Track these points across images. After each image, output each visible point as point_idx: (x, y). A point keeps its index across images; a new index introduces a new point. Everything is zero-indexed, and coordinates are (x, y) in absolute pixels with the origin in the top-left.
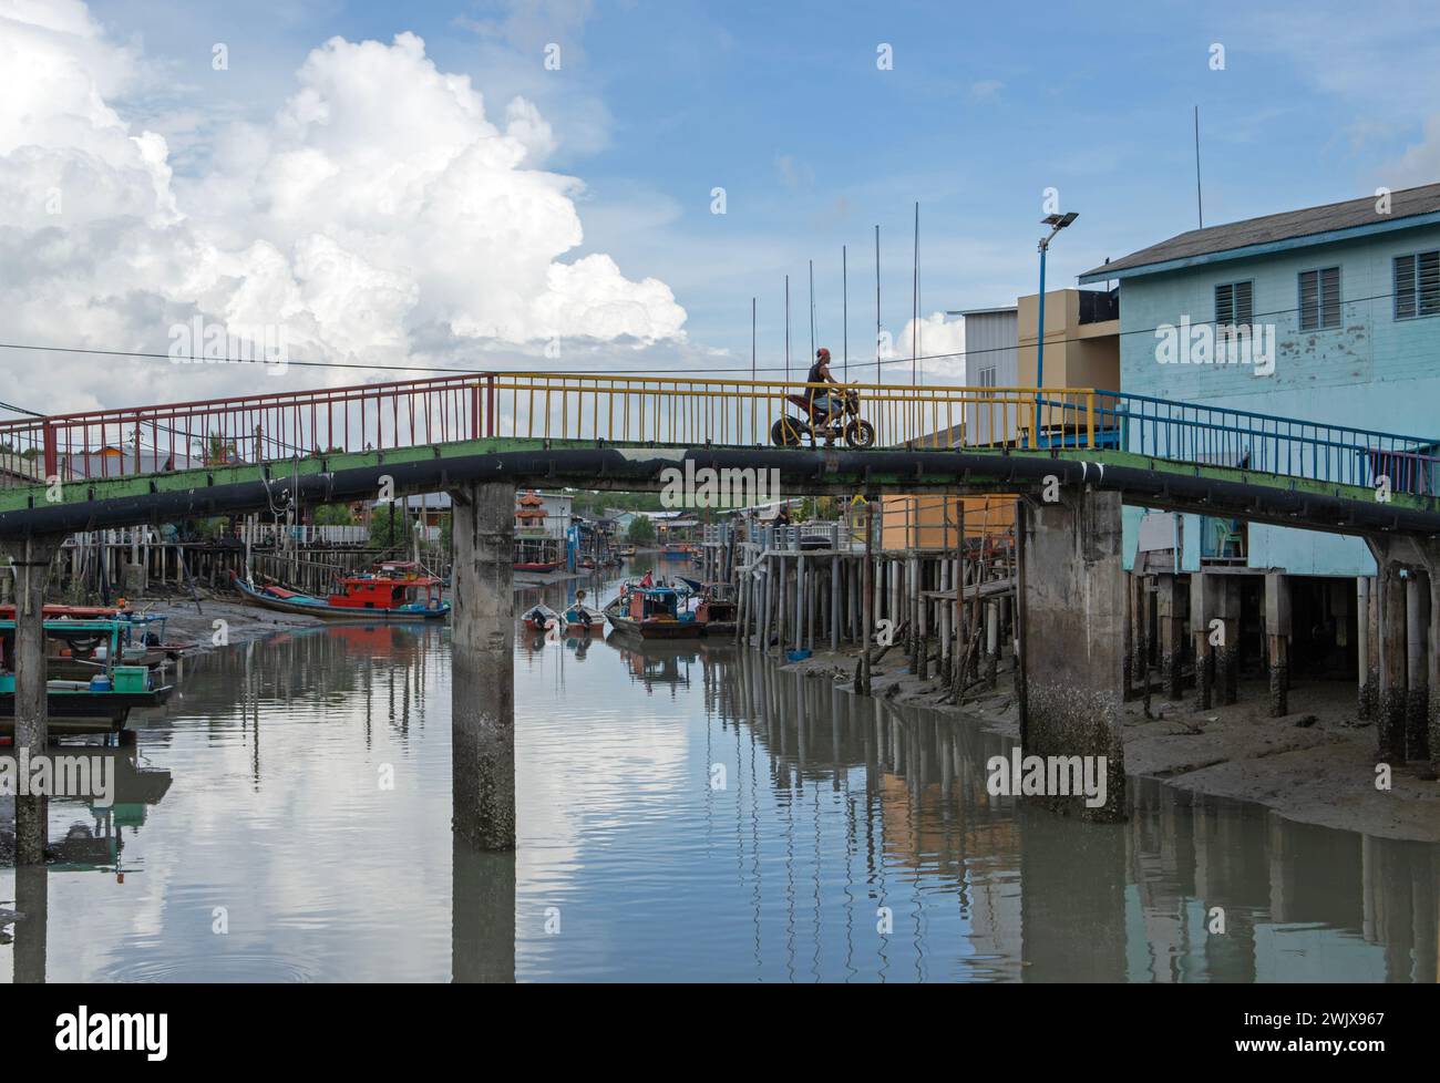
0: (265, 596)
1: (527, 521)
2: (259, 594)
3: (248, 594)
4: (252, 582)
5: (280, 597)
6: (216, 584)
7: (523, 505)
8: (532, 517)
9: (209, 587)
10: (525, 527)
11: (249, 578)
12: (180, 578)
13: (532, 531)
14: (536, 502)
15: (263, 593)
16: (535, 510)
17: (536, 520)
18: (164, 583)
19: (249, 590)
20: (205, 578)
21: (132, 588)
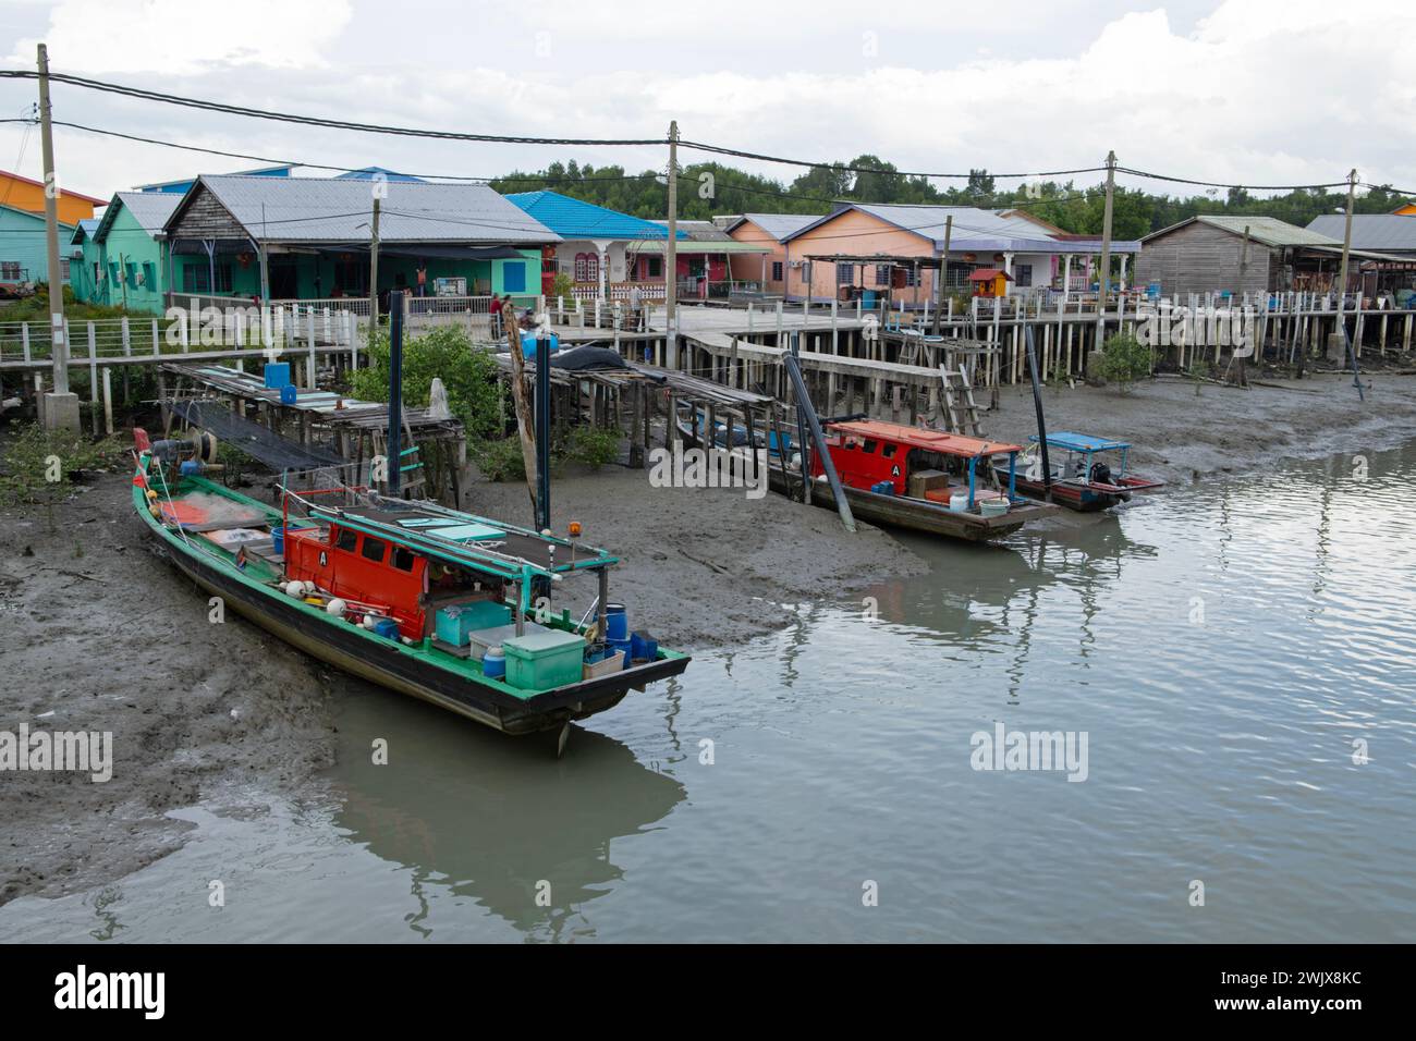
21: (1333, 359)
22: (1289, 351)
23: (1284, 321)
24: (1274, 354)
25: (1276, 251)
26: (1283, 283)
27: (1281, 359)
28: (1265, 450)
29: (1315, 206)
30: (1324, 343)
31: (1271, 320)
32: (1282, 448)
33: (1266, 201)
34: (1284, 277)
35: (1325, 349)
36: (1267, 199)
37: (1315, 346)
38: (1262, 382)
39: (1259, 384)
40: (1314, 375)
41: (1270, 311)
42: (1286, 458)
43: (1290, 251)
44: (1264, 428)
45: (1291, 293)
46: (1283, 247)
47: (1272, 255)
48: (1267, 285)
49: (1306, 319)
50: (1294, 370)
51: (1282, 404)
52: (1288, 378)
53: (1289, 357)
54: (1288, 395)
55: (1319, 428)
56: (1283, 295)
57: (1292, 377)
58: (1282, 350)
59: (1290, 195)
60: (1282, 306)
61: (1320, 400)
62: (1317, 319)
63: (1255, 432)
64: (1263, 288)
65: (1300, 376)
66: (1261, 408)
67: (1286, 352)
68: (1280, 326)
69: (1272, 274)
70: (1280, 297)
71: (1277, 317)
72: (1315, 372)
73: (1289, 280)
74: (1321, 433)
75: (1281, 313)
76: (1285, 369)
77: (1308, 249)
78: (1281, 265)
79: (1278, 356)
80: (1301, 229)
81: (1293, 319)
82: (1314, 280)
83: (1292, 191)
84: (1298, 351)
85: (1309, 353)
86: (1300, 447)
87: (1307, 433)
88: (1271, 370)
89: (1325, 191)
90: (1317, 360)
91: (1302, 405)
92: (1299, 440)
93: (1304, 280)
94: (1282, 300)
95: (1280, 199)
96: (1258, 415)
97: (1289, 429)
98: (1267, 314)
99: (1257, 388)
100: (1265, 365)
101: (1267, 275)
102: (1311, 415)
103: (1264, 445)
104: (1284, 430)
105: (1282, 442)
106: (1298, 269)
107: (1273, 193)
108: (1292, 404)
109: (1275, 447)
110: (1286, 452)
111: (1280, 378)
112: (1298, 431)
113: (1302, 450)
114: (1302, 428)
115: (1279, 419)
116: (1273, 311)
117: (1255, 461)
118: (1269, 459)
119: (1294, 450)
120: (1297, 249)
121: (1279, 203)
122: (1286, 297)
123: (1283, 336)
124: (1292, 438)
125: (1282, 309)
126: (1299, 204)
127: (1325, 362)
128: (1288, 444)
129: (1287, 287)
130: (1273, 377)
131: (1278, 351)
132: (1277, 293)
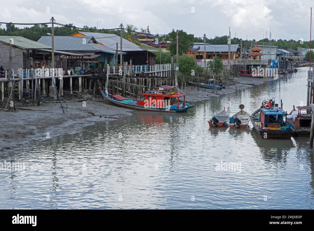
0: (112, 100)
1: (255, 57)
2: (110, 98)
3: (106, 98)
4: (107, 93)
5: (118, 100)
6: (96, 93)
7: (253, 51)
8: (257, 56)
9: (93, 94)
10: (254, 60)
11: (106, 91)
12: (80, 90)
13: (256, 61)
14: (258, 50)
15: (111, 98)
16: (258, 53)
17: (258, 57)
18: (71, 93)
19: (106, 96)
20: (91, 90)
21: (52, 97)
22: (34, 94)
23: (30, 81)
24: (28, 95)
25: (25, 51)
26: (29, 65)
27: (31, 98)
28: (24, 138)
29: (43, 32)
30: (48, 90)
31: (25, 81)
32: (32, 136)
33: (23, 30)
34: (30, 63)
35: (49, 92)
36: (23, 28)
37: (44, 91)
38: (23, 108)
39: (22, 109)
40: (44, 104)
41: (24, 77)
42: (33, 140)
43: (31, 51)
44: (24, 128)
45: (32, 69)
46: (28, 50)
47: (23, 53)
48: (22, 66)
49: (40, 80)
50: (36, 102)
51: (32, 117)
52: (34, 106)
53: (34, 97)
54: (34, 113)
55: (47, 126)
56: (29, 70)
57: (36, 105)
58: (31, 94)
59: (33, 27)
60: (29, 75)
61: (47, 114)
62: (44, 80)
63: (20, 130)
64: (21, 68)
65: (39, 105)
66: (22, 120)
67: (32, 95)
68: (29, 83)
69: (24, 61)
70: (28, 71)
71: (27, 80)
72: (45, 102)
73: (32, 64)
74: (48, 128)
75: (29, 78)
76: (33, 102)
77: (38, 50)
78: (28, 57)
79: (29, 97)
80: (35, 42)
81: (34, 80)
82: (42, 63)
83: (33, 26)
84: (37, 94)
85: (42, 94)
86: (39, 135)
87: (42, 129)
88: (27, 103)
89: (47, 26)
90: (45, 97)
91: (40, 117)
92: (39, 132)
93: (38, 63)
94: (29, 72)
95: (29, 29)
96: (21, 123)
97: (34, 128)
98: (23, 79)
99: (21, 111)
100: (24, 101)
101: (22, 61)
102: (44, 121)
103: (24, 136)
104: (32, 128)
105: (32, 134)
106: (35, 59)
107: (26, 26)
108: (36, 117)
109: (29, 136)
110: (33, 138)
111: (31, 106)
112: (38, 128)
113: (40, 136)
114: (40, 127)
115: (30, 124)
116: (26, 77)
117: (20, 143)
118: (26, 141)
119: (37, 137)
120: (34, 50)
121: (28, 30)
122: (30, 71)
123: (31, 88)
124: (36, 131)
125: (29, 76)
126: (36, 31)
127: (48, 97)
128: (34, 134)
129: (31, 67)
130: (28, 106)
131: (29, 94)
132: (27, 69)
